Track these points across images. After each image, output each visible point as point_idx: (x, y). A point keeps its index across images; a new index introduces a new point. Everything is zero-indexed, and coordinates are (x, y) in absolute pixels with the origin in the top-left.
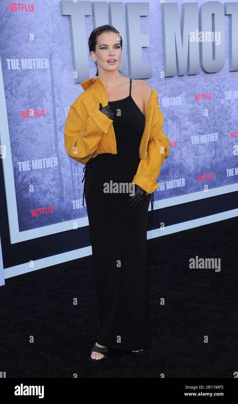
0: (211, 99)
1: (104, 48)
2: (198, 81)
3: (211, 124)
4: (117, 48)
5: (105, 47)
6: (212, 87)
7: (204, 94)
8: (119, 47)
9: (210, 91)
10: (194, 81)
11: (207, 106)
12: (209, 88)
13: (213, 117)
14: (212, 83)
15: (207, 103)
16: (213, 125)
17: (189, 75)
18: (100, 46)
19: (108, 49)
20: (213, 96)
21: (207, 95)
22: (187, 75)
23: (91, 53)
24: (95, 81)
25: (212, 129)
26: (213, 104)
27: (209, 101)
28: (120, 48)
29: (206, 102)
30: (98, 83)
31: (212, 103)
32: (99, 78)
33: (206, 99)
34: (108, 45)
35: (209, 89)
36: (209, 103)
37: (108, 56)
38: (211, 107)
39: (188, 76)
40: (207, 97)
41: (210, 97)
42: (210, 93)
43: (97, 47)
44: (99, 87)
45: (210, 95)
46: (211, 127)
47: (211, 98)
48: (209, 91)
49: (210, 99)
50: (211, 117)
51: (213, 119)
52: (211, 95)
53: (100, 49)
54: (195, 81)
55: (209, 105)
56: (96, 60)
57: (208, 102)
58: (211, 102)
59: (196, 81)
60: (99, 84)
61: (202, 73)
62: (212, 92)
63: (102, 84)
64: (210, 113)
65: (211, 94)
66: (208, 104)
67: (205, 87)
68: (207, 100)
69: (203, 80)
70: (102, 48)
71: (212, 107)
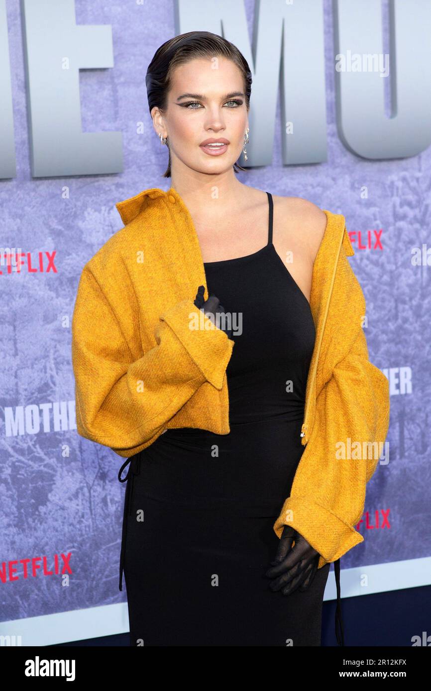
0: (381, 248)
1: (191, 104)
2: (325, 188)
3: (384, 337)
4: (235, 105)
5: (196, 102)
6: (390, 206)
7: (354, 233)
8: (239, 103)
9: (378, 222)
10: (310, 188)
11: (367, 274)
12: (373, 210)
13: (390, 311)
14: (389, 194)
15: (365, 262)
16: (390, 341)
17: (286, 166)
18: (181, 97)
19: (204, 107)
20: (390, 239)
21: (365, 235)
22: (281, 163)
23: (153, 111)
24: (162, 197)
25: (387, 352)
26: (390, 267)
27: (375, 257)
28: (244, 104)
29: (361, 259)
30: (171, 206)
31: (389, 262)
32: (174, 192)
33: (362, 247)
34: (205, 98)
35: (374, 215)
36: (376, 263)
37: (202, 129)
38: (381, 277)
39: (282, 169)
40: (367, 241)
41: (379, 244)
42: (381, 227)
43: (172, 98)
44: (172, 217)
45: (378, 236)
46: (383, 348)
47: (384, 247)
48: (375, 220)
49: (378, 249)
50: (383, 312)
51: (389, 320)
52: (384, 236)
53: (179, 107)
54: (312, 185)
55: (375, 271)
56: (166, 135)
57: (368, 258)
58: (383, 259)
59: (318, 185)
60: (175, 209)
61: (346, 159)
62: (387, 224)
63: (182, 210)
64: (380, 296)
65: (381, 232)
66: (370, 266)
67: (358, 206)
68: (368, 251)
69: (348, 183)
70: (187, 105)
71: (386, 278)
